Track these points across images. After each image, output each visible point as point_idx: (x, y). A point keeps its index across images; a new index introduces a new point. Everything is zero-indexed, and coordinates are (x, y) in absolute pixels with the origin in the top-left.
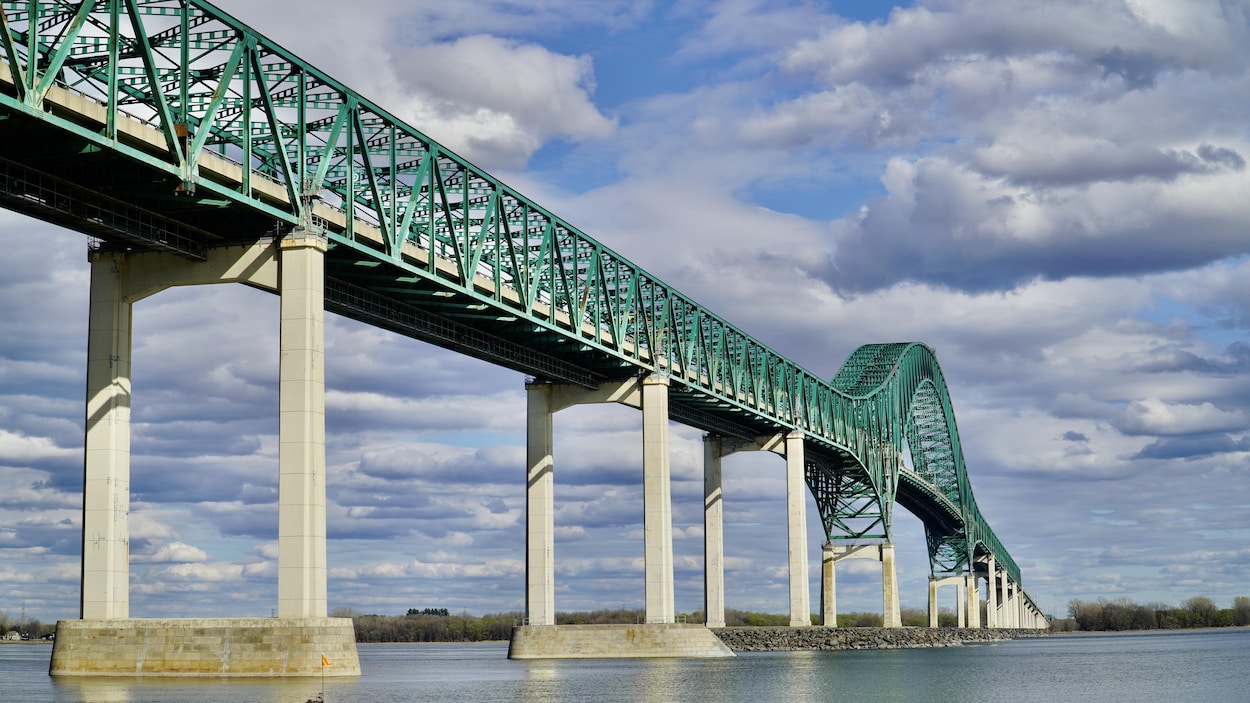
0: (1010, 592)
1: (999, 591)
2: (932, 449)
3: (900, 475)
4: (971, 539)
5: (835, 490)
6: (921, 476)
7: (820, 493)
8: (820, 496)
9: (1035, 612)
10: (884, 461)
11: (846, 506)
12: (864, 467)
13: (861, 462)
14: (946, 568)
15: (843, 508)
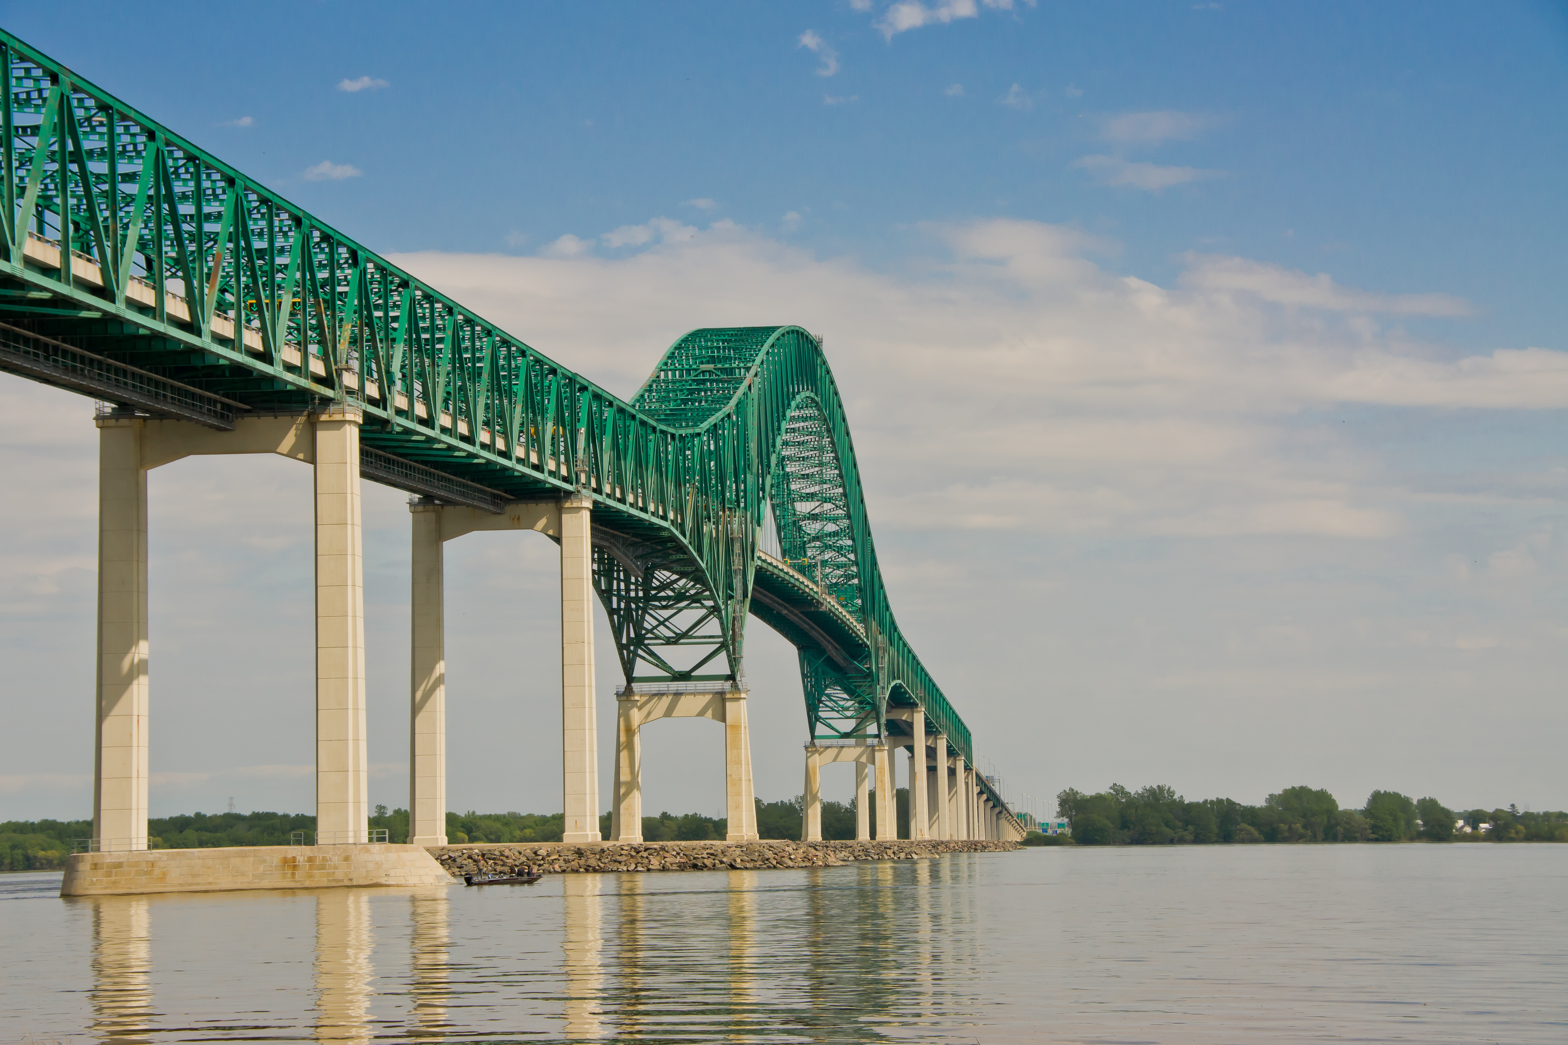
0: (952, 772)
1: (932, 770)
2: (814, 517)
3: (761, 568)
4: (883, 676)
5: (641, 594)
6: (793, 566)
7: (615, 599)
8: (615, 606)
9: (997, 810)
10: (729, 543)
11: (661, 623)
12: (695, 554)
13: (690, 547)
14: (837, 731)
15: (655, 627)
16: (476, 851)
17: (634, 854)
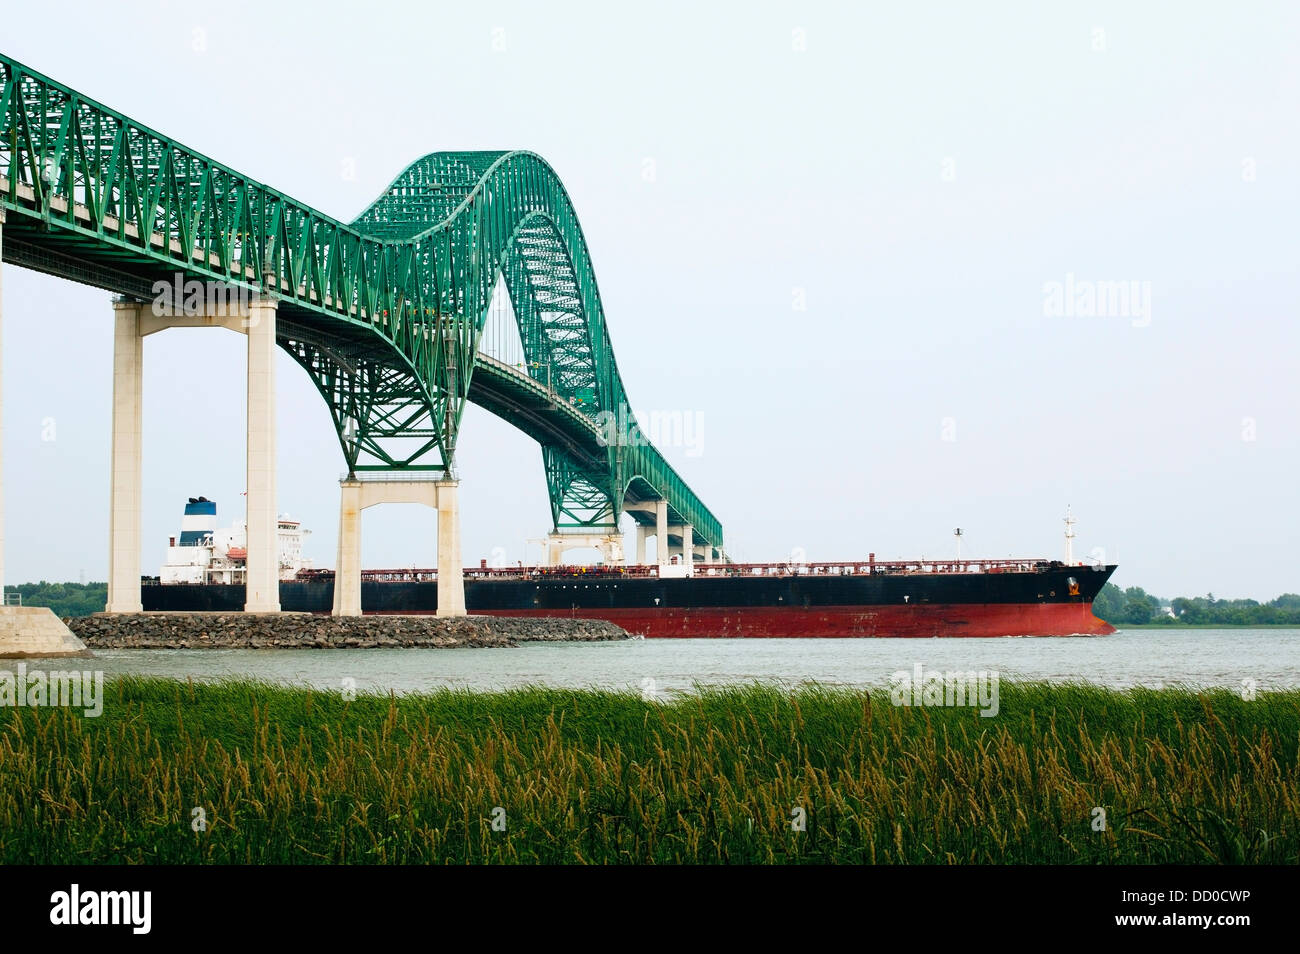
2: (557, 325)
3: (480, 368)
4: (622, 471)
7: (337, 394)
8: (337, 400)
10: (443, 346)
11: (383, 418)
12: (403, 354)
13: (397, 347)
14: (578, 520)
15: (376, 423)
16: (163, 618)
17: (303, 623)
